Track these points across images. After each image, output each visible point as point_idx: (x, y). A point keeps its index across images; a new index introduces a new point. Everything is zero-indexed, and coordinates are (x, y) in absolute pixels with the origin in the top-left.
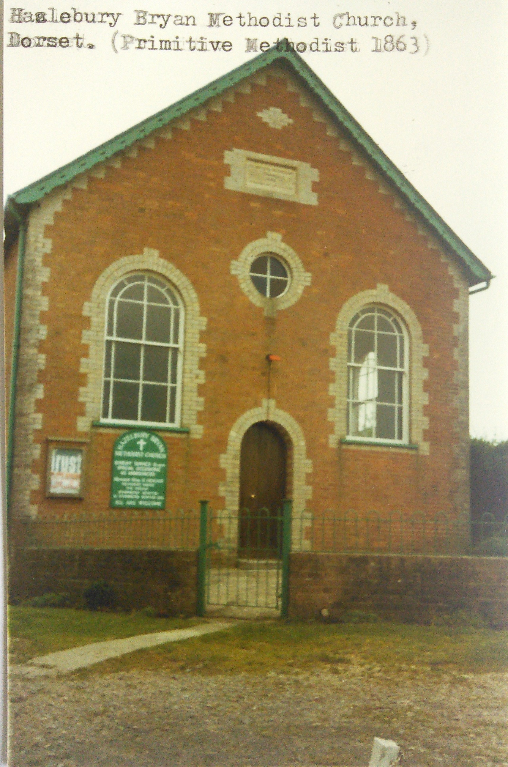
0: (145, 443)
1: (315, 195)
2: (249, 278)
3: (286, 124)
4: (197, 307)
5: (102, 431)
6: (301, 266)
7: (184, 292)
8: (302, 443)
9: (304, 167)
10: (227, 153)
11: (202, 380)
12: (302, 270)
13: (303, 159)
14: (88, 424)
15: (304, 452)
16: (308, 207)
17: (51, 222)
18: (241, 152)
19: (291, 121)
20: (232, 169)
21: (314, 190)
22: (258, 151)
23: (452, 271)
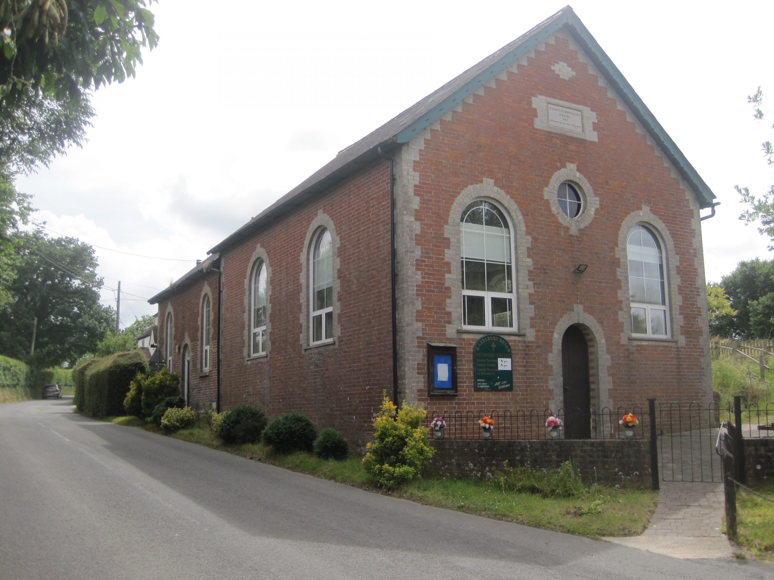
0: (495, 346)
1: (596, 133)
2: (556, 202)
3: (571, 76)
4: (523, 228)
5: (466, 336)
6: (592, 191)
7: (513, 214)
8: (603, 341)
9: (587, 110)
10: (533, 99)
11: (532, 291)
12: (593, 195)
13: (585, 105)
14: (454, 331)
15: (605, 349)
16: (591, 143)
17: (418, 159)
18: (543, 98)
19: (574, 73)
20: (538, 111)
21: (594, 129)
22: (554, 98)
23: (689, 196)
